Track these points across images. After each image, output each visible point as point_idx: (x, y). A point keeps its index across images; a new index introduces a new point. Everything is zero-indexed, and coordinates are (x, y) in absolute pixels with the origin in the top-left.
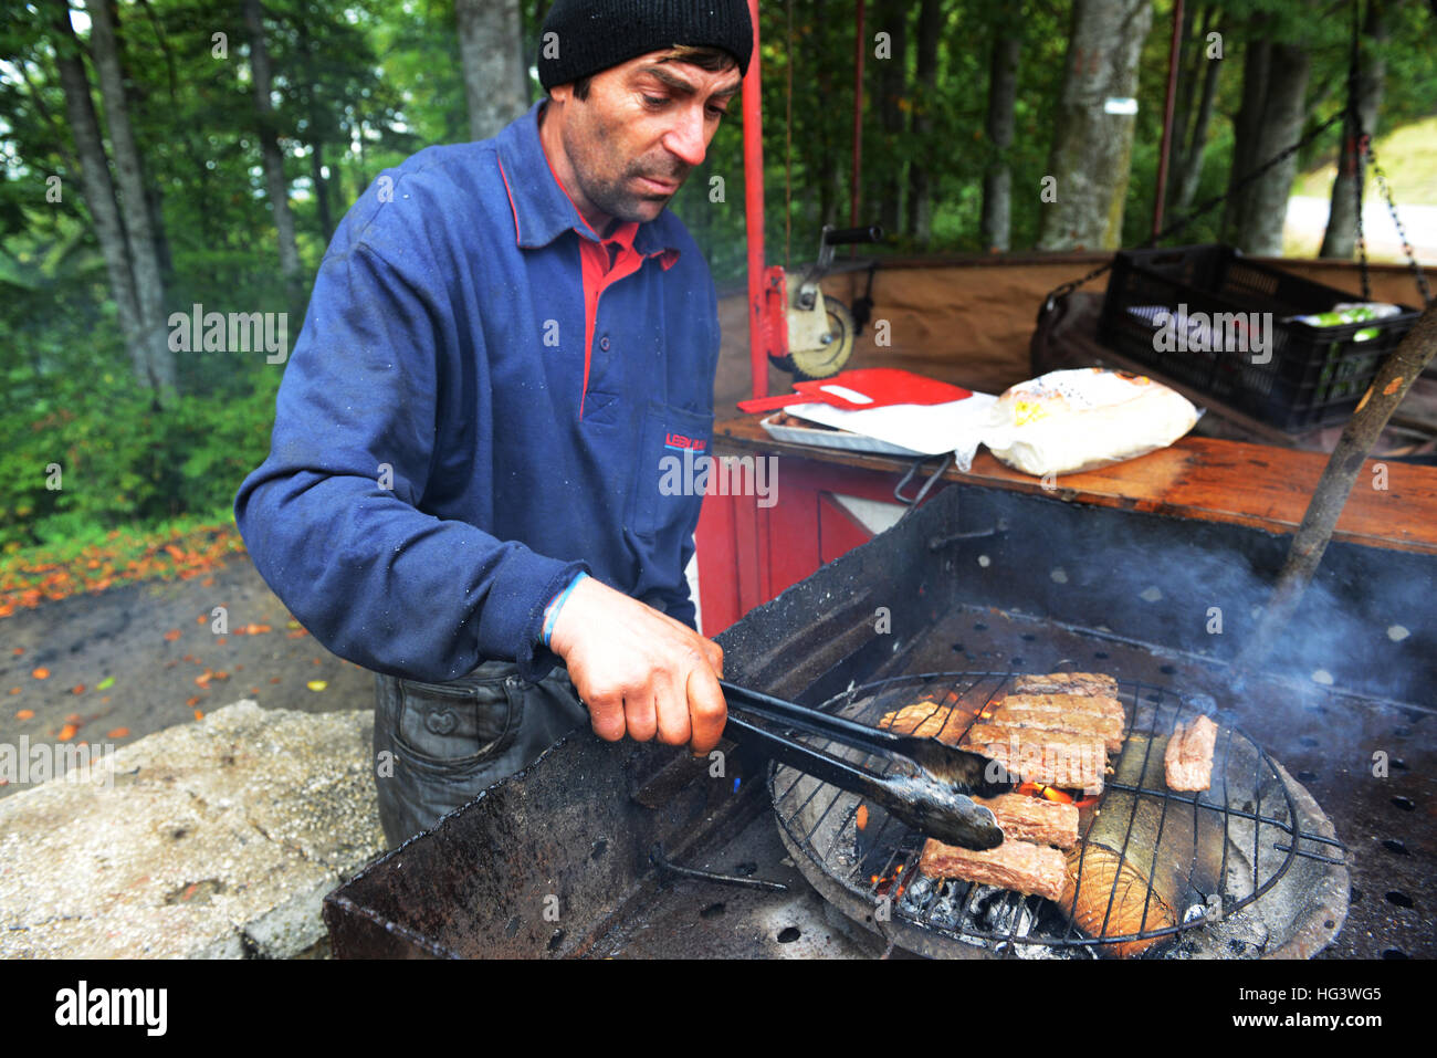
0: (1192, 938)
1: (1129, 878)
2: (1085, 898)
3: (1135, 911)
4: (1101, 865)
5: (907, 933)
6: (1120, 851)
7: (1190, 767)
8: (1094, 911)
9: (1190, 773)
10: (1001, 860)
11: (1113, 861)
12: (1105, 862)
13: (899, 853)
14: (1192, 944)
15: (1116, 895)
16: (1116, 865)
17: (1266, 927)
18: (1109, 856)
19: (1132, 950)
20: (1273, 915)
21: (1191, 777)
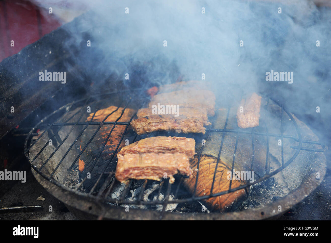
0: (255, 199)
1: (222, 169)
2: (201, 183)
3: (226, 185)
4: (208, 165)
5: (112, 211)
6: (216, 156)
7: (249, 116)
8: (206, 189)
9: (249, 118)
10: (157, 163)
11: (214, 162)
12: (210, 163)
13: (104, 174)
14: (255, 201)
15: (216, 179)
16: (215, 164)
17: (289, 189)
18: (212, 160)
19: (226, 205)
20: (292, 183)
21: (250, 121)
